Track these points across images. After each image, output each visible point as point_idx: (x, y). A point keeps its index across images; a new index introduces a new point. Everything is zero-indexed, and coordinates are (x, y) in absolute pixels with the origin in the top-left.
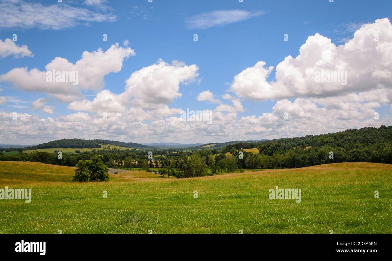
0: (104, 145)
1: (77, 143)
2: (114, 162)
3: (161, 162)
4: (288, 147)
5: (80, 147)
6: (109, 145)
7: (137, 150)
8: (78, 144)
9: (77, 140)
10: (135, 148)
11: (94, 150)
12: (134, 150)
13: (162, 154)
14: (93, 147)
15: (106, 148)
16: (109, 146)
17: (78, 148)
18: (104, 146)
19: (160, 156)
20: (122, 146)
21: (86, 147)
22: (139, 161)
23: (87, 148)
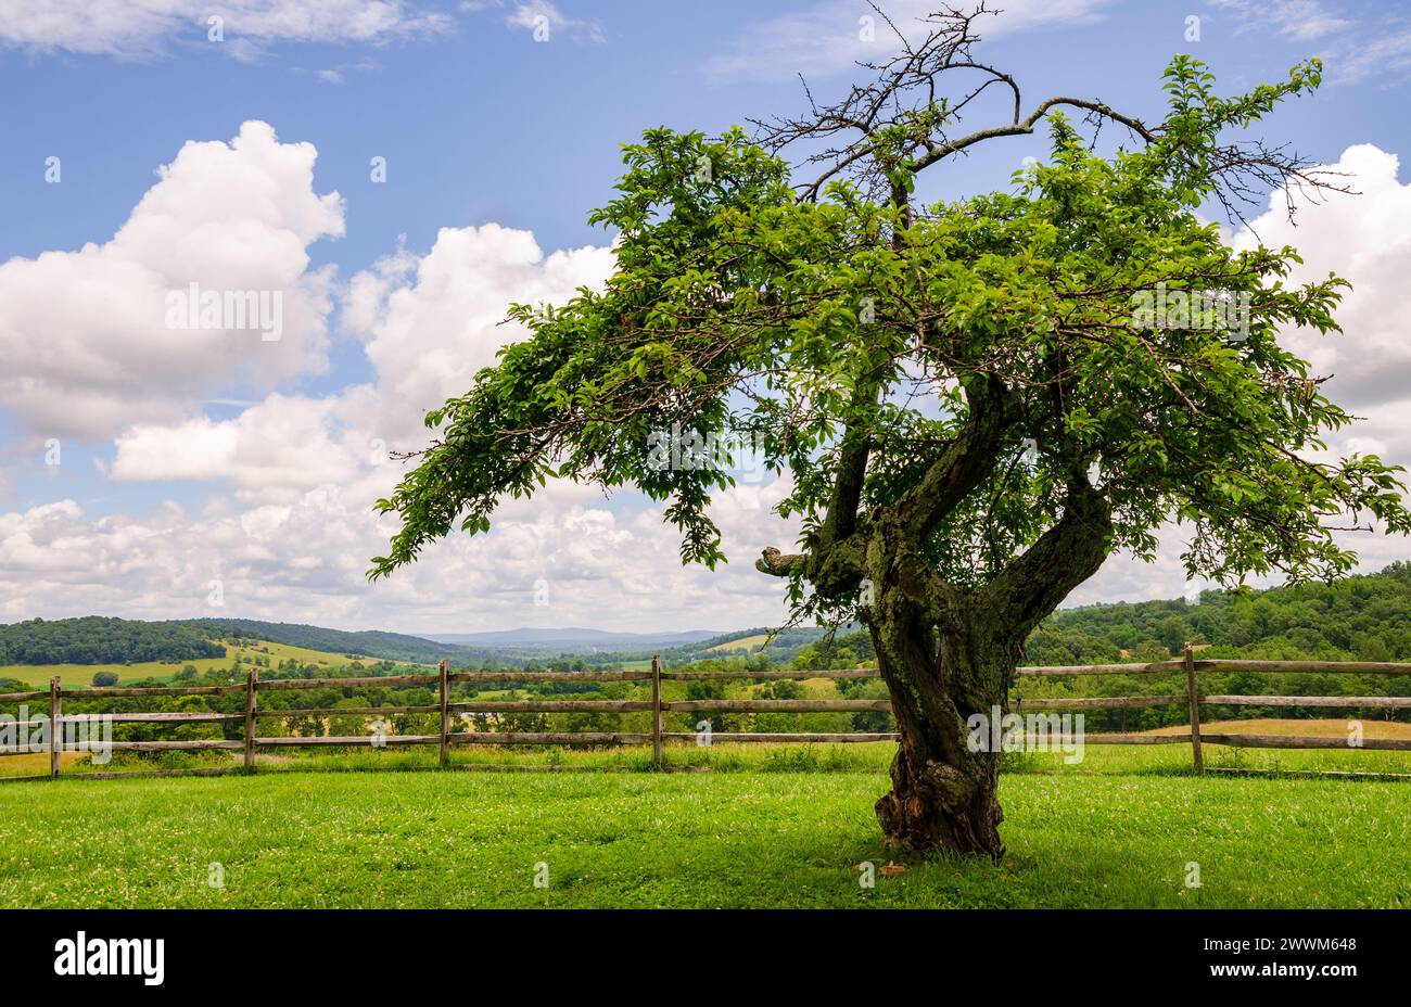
0: (238, 644)
1: (101, 641)
2: (284, 724)
3: (502, 720)
4: (1094, 648)
5: (118, 659)
6: (262, 644)
7: (402, 665)
8: (105, 645)
9: (105, 622)
10: (396, 655)
11: (190, 672)
12: (387, 667)
13: (521, 683)
14: (181, 658)
15: (248, 661)
16: (266, 650)
17: (107, 661)
18: (238, 649)
19: (506, 692)
20: (331, 650)
21: (150, 657)
22: (399, 718)
23: (152, 659)
